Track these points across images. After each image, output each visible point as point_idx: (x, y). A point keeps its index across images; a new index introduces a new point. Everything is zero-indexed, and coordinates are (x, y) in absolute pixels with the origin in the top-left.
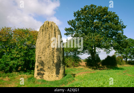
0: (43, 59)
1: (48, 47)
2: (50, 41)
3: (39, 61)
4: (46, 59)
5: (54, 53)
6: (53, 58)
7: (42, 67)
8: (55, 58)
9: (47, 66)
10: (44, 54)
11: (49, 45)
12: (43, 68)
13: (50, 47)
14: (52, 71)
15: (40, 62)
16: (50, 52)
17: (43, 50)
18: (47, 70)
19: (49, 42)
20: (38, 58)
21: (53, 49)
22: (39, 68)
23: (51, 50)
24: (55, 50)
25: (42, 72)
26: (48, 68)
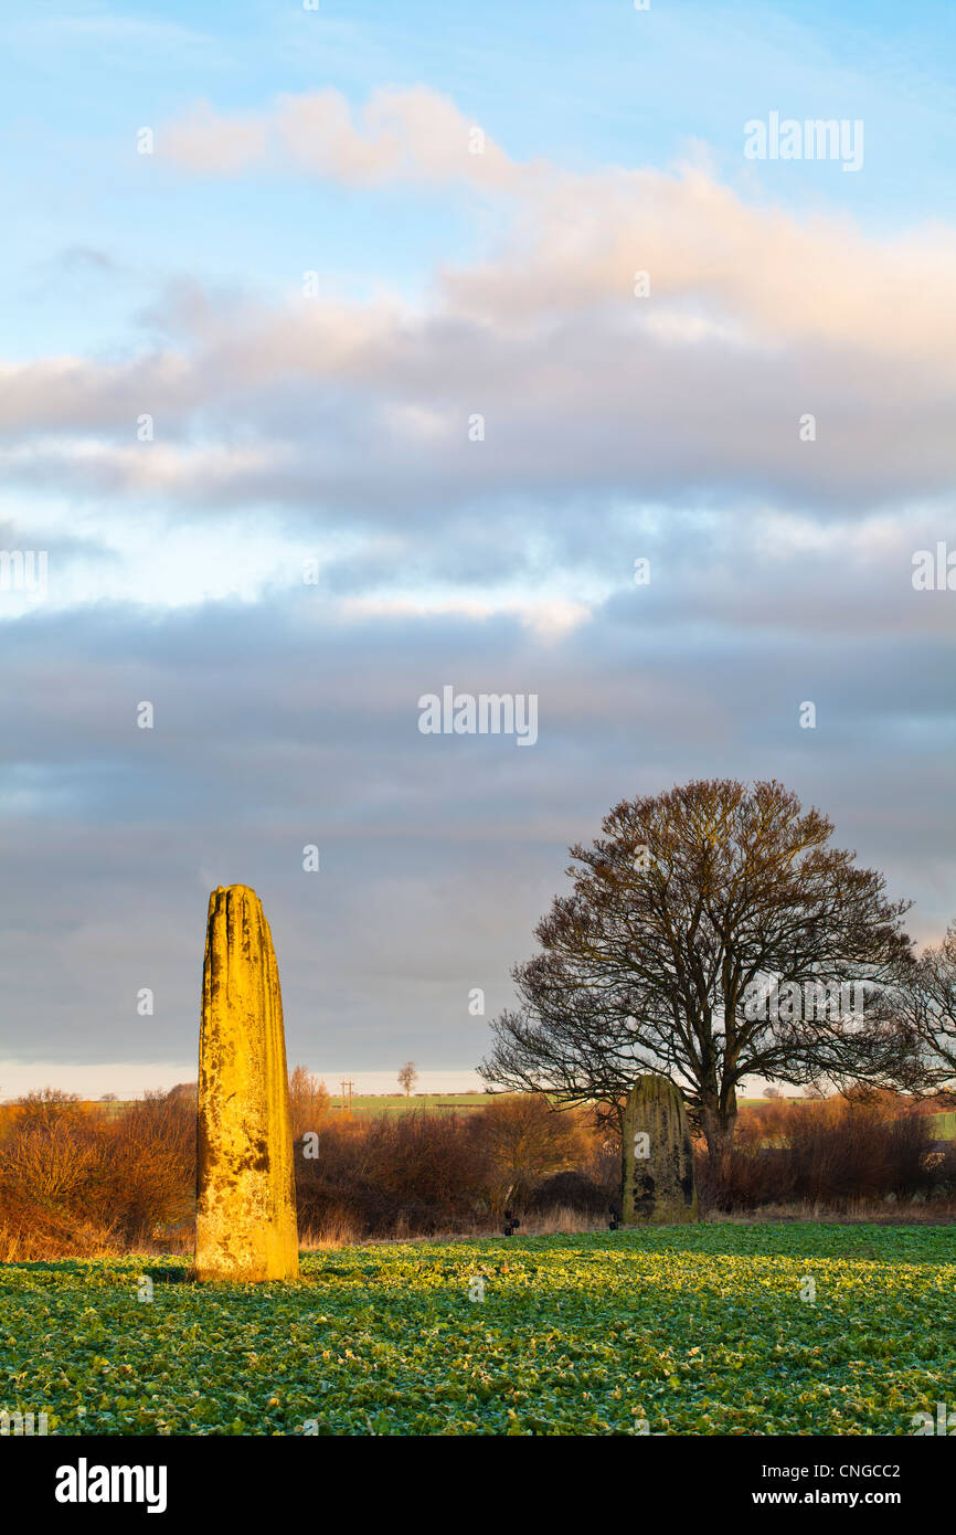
0: (652, 1171)
1: (663, 1143)
3: (640, 1178)
4: (659, 1172)
7: (648, 1192)
9: (662, 1188)
11: (666, 1140)
12: (650, 1193)
13: (666, 1143)
15: (643, 1180)
18: (662, 1197)
20: (636, 1170)
21: (676, 1148)
22: (640, 1194)
23: (672, 1150)
24: (680, 1152)
25: (648, 1202)
26: (665, 1191)
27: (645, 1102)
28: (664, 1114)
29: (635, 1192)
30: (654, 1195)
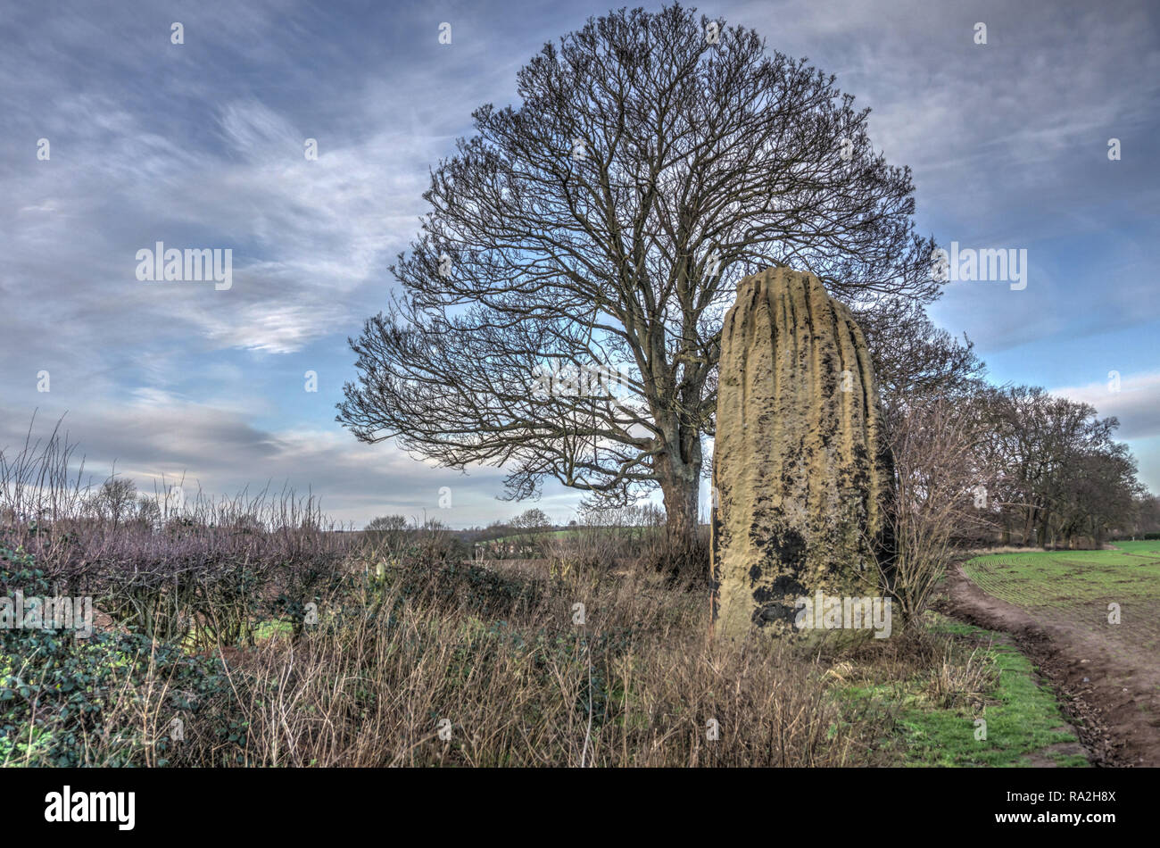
0: (797, 516)
1: (826, 442)
2: (832, 406)
3: (766, 537)
4: (819, 518)
5: (867, 479)
6: (861, 507)
7: (789, 571)
8: (874, 510)
9: (827, 560)
10: (804, 485)
11: (832, 432)
12: (796, 576)
13: (834, 439)
14: (859, 584)
15: (775, 540)
16: (842, 472)
17: (792, 465)
18: (823, 583)
19: (827, 409)
20: (758, 514)
21: (860, 452)
22: (767, 580)
23: (850, 459)
24: (872, 462)
25: (787, 601)
26: (833, 567)
27: (774, 337)
28: (827, 361)
29: (755, 573)
30: (804, 579)
